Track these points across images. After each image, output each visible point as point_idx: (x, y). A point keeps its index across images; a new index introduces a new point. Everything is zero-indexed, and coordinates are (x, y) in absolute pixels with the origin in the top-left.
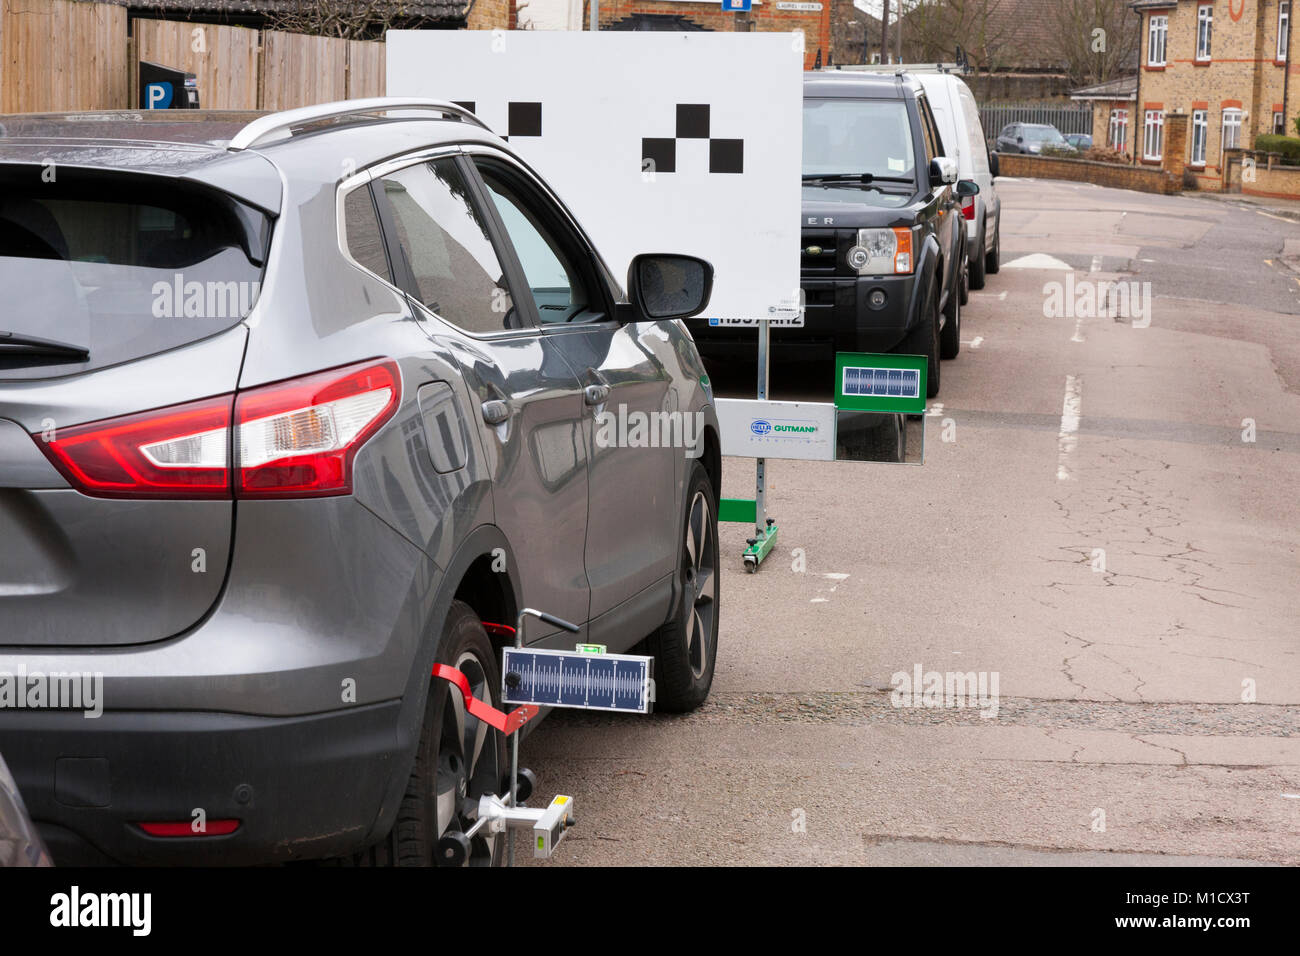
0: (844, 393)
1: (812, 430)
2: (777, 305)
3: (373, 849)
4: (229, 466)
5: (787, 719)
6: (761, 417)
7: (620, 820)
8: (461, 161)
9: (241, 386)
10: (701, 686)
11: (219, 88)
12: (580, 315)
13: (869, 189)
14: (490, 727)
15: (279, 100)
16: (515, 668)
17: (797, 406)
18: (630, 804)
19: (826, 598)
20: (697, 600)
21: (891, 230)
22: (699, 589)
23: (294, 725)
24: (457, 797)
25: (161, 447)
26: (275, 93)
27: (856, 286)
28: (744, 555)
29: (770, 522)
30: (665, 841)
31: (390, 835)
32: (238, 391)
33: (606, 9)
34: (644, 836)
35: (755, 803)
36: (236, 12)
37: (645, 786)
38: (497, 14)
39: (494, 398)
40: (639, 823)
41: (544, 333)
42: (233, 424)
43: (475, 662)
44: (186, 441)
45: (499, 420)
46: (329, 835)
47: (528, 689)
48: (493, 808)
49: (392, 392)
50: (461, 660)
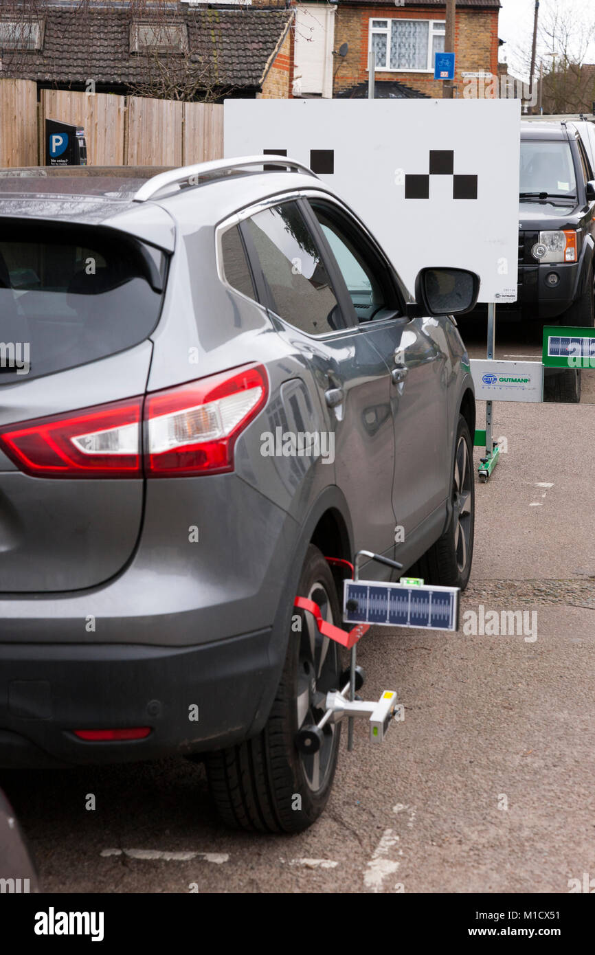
0: (549, 355)
1: (526, 381)
2: (501, 292)
3: (249, 742)
4: (141, 453)
6: (490, 371)
7: (417, 689)
8: (300, 202)
9: (150, 389)
10: (464, 578)
11: (99, 136)
13: (545, 203)
14: (332, 641)
15: (138, 143)
16: (354, 596)
17: (515, 364)
18: (423, 675)
19: (540, 502)
20: (460, 514)
21: (562, 232)
22: (461, 507)
23: (193, 653)
24: (311, 694)
25: (86, 439)
26: (136, 139)
27: (537, 270)
28: (479, 470)
29: (495, 444)
30: (453, 707)
31: (263, 731)
32: (147, 393)
33: (348, 78)
34: (437, 703)
35: (515, 674)
36: (107, 83)
37: (431, 659)
38: (281, 83)
39: (333, 387)
40: (431, 691)
41: (361, 331)
42: (143, 419)
43: (322, 590)
44: (106, 434)
45: (337, 404)
46: (218, 735)
47: (363, 612)
48: (336, 701)
49: (262, 389)
50: (312, 590)
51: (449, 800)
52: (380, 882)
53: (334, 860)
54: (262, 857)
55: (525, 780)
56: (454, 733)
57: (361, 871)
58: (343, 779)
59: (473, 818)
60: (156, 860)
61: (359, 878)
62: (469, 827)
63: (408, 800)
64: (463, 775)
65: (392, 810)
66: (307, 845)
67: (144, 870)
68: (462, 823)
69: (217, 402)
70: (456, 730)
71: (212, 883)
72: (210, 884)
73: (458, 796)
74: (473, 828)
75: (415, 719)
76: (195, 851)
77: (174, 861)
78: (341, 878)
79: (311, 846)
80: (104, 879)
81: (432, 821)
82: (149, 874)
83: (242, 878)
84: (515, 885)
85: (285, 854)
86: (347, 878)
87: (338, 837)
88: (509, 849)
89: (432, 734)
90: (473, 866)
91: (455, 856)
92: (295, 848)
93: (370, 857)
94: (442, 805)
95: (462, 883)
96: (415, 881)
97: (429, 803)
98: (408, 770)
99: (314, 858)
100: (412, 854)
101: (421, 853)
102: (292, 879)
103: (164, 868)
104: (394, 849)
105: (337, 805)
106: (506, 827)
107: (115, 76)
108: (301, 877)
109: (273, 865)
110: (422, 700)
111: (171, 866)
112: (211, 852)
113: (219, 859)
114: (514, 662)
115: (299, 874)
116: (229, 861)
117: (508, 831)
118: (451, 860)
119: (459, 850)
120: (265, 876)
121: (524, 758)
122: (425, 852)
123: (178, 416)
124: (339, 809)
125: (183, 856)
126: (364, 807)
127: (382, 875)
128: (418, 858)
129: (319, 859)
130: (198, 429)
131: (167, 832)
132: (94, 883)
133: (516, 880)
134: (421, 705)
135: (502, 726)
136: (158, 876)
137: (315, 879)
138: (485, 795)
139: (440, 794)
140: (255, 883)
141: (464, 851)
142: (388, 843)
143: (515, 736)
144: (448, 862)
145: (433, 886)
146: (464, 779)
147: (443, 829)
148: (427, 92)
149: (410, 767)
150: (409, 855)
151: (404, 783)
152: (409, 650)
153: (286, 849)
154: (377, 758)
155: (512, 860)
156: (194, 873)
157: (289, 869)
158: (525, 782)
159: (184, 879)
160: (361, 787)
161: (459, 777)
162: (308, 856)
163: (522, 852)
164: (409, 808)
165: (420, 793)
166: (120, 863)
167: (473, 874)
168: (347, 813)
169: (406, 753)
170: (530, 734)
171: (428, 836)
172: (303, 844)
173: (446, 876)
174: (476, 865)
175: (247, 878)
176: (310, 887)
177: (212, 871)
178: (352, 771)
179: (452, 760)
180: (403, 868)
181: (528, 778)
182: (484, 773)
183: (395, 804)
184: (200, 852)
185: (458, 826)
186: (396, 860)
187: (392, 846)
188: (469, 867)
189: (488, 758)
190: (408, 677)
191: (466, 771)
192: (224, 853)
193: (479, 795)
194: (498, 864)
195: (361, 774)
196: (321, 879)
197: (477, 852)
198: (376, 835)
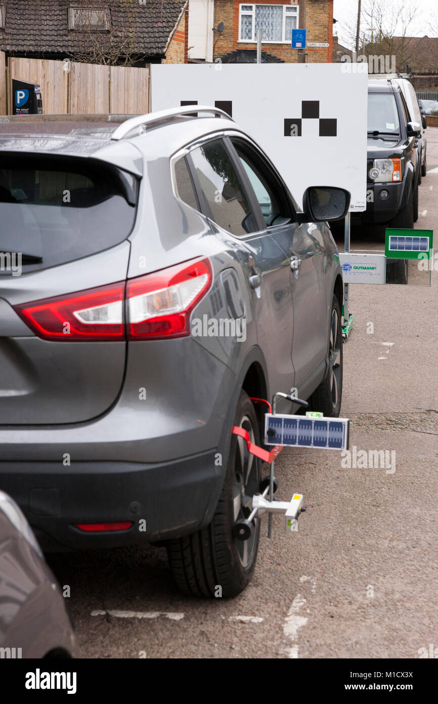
0: (390, 250)
1: (373, 268)
2: (359, 204)
3: (200, 532)
4: (124, 323)
5: (382, 429)
6: (347, 262)
7: (309, 493)
8: (224, 139)
9: (129, 276)
10: (336, 411)
11: (50, 91)
12: (277, 219)
13: (377, 139)
14: (255, 456)
15: (78, 96)
16: (272, 425)
17: (365, 256)
18: (312, 483)
19: (385, 357)
20: (334, 366)
21: (390, 160)
22: (334, 360)
23: (162, 467)
24: (242, 497)
25: (84, 313)
26: (76, 93)
27: (373, 188)
29: (350, 315)
30: (337, 506)
31: (210, 524)
32: (127, 279)
33: (224, 48)
34: (324, 503)
35: (378, 481)
36: (53, 52)
37: (317, 471)
38: (179, 52)
39: (254, 274)
40: (319, 494)
41: (269, 233)
42: (125, 298)
43: (248, 421)
44: (98, 309)
45: (257, 286)
46: (180, 526)
47: (279, 437)
48: (260, 502)
49: (208, 276)
50: (242, 422)
51: (340, 572)
52: (295, 632)
53: (260, 616)
54: (208, 615)
55: (393, 557)
56: (339, 525)
57: (280, 624)
58: (262, 559)
59: (358, 585)
60: (131, 618)
61: (280, 629)
62: (356, 592)
63: (310, 574)
64: (348, 554)
65: (299, 580)
66: (240, 607)
67: (123, 625)
68: (350, 590)
69: (177, 285)
70: (340, 523)
71: (174, 634)
72: (172, 635)
73: (346, 570)
74: (359, 593)
75: (310, 515)
76: (159, 611)
77: (145, 618)
78: (266, 630)
79: (243, 607)
80: (95, 632)
81: (329, 588)
82: (127, 628)
83: (195, 630)
84: (393, 633)
85: (225, 613)
86: (271, 630)
87: (262, 600)
88: (386, 607)
89: (322, 525)
90: (361, 620)
91: (348, 613)
92: (232, 608)
93: (286, 615)
94: (335, 576)
95: (354, 633)
96: (320, 631)
97: (325, 575)
98: (308, 551)
99: (246, 615)
100: (316, 612)
101: (323, 611)
102: (231, 631)
103: (137, 624)
104: (303, 609)
105: (259, 577)
106: (382, 592)
107: (58, 47)
108: (238, 630)
109: (217, 621)
110: (313, 501)
111: (143, 622)
112: (171, 612)
113: (177, 617)
114: (377, 472)
115: (236, 627)
116: (184, 618)
117: (384, 594)
118: (345, 616)
119: (350, 609)
120: (211, 629)
121: (391, 542)
122: (326, 610)
123: (150, 296)
124: (260, 580)
125: (151, 615)
126: (279, 578)
127: (296, 627)
128: (321, 615)
129: (249, 616)
130: (164, 305)
131: (138, 598)
132: (88, 635)
133: (393, 630)
134: (313, 504)
135: (373, 519)
136: (134, 630)
137: (248, 630)
138: (365, 569)
139: (332, 569)
140: (205, 634)
141: (354, 610)
142: (298, 604)
143: (383, 526)
144: (343, 617)
145: (334, 635)
146: (349, 558)
147: (337, 594)
148: (282, 58)
149: (309, 549)
150: (314, 613)
151: (306, 561)
152: (301, 465)
153: (225, 609)
154: (285, 543)
155: (389, 615)
156: (160, 627)
157: (228, 624)
158: (394, 560)
159: (153, 631)
160: (275, 564)
161: (345, 556)
162: (241, 614)
163: (396, 610)
164: (311, 579)
165: (318, 568)
166: (105, 620)
167: (362, 626)
168: (267, 583)
169: (305, 539)
170: (394, 524)
171: (327, 599)
172: (237, 605)
173: (342, 627)
174: (363, 619)
175: (199, 630)
176: (245, 636)
177: (173, 626)
178: (268, 552)
179: (340, 544)
180: (311, 622)
181: (395, 556)
182: (363, 553)
183: (301, 576)
184: (163, 612)
185: (348, 591)
186: (305, 617)
187: (301, 606)
188: (358, 621)
189: (365, 542)
190: (302, 484)
191: (350, 552)
192: (180, 612)
193: (361, 569)
194: (379, 619)
195: (274, 555)
196: (252, 631)
197: (362, 610)
198: (289, 598)
